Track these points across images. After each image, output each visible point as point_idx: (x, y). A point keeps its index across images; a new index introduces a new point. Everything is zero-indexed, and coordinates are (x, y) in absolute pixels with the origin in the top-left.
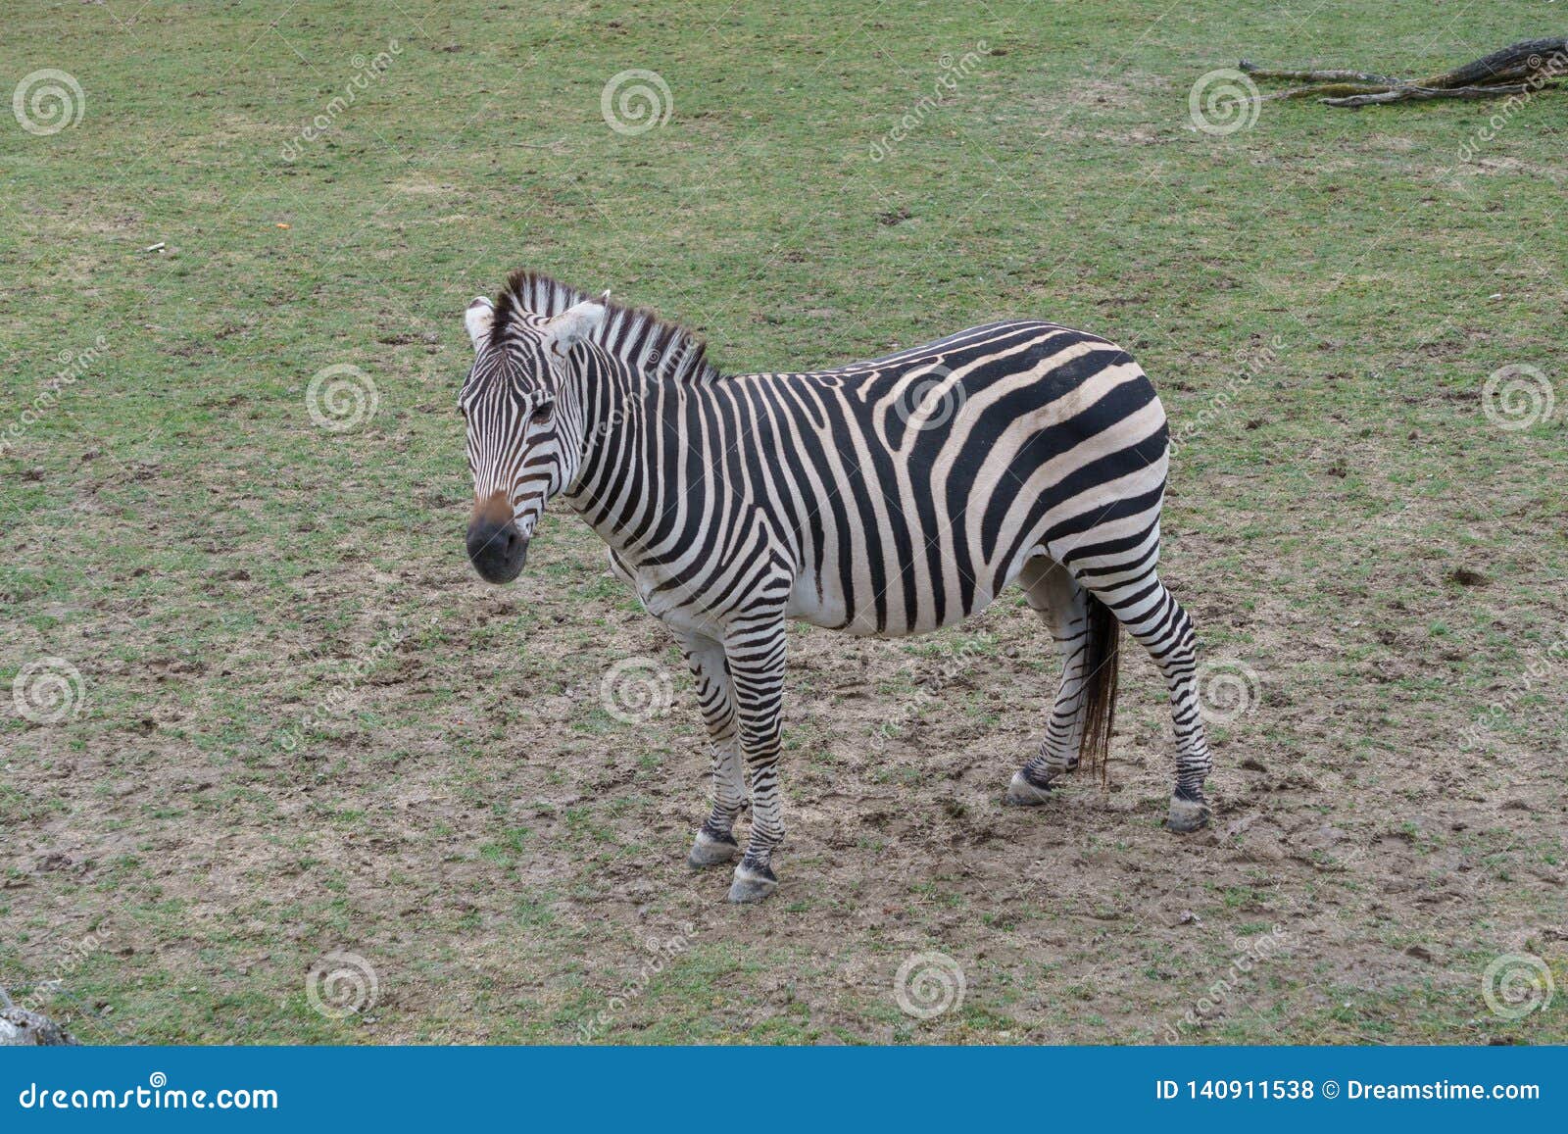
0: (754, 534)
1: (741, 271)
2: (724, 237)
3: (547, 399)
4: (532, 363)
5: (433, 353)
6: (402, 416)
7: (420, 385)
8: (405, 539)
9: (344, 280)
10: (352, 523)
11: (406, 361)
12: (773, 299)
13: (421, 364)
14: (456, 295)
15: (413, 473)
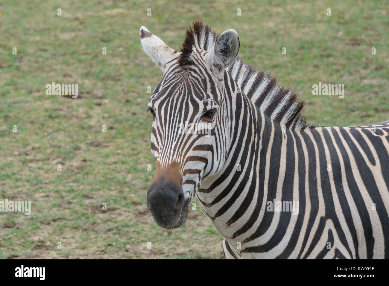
0: (325, 237)
1: (316, 52)
2: (304, 27)
3: (214, 106)
4: (204, 81)
5: (99, 105)
6: (77, 148)
7: (90, 127)
8: (78, 234)
9: (39, 53)
10: (42, 223)
11: (81, 110)
12: (338, 71)
13: (91, 113)
14: (116, 65)
15: (84, 188)
